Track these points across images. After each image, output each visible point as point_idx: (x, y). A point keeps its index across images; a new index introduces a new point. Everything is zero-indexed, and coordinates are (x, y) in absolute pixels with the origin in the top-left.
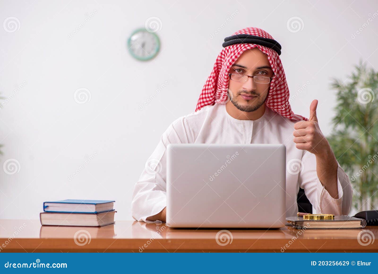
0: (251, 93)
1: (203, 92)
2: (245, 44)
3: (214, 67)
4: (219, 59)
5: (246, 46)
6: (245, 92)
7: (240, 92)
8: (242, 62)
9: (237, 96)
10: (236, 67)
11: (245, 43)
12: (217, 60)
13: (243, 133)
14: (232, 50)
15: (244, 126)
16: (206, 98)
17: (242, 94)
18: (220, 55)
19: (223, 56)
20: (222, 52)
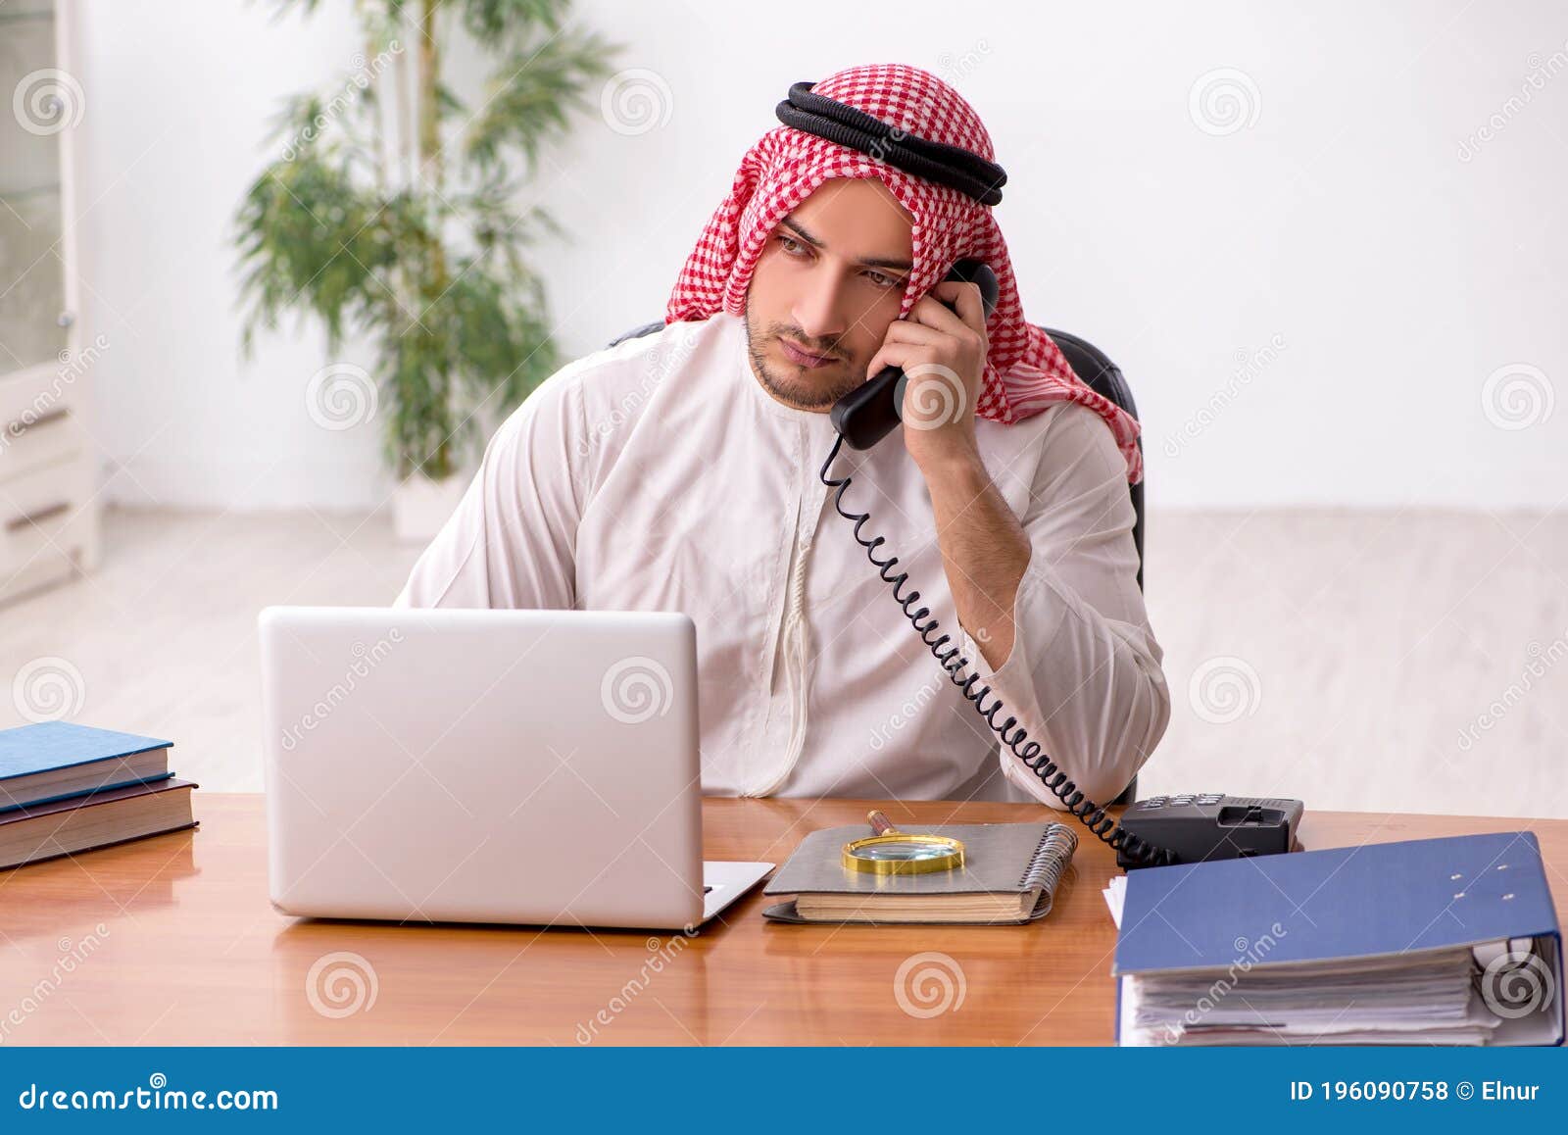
0: (818, 343)
1: (697, 250)
2: (845, 149)
3: (735, 184)
4: (752, 158)
5: (844, 158)
6: (797, 333)
7: (782, 328)
8: (809, 221)
9: (766, 340)
10: (788, 232)
11: (845, 144)
12: (745, 160)
13: (798, 462)
14: (794, 154)
15: (805, 438)
16: (702, 275)
17: (784, 338)
18: (756, 148)
19: (764, 156)
20: (764, 140)
